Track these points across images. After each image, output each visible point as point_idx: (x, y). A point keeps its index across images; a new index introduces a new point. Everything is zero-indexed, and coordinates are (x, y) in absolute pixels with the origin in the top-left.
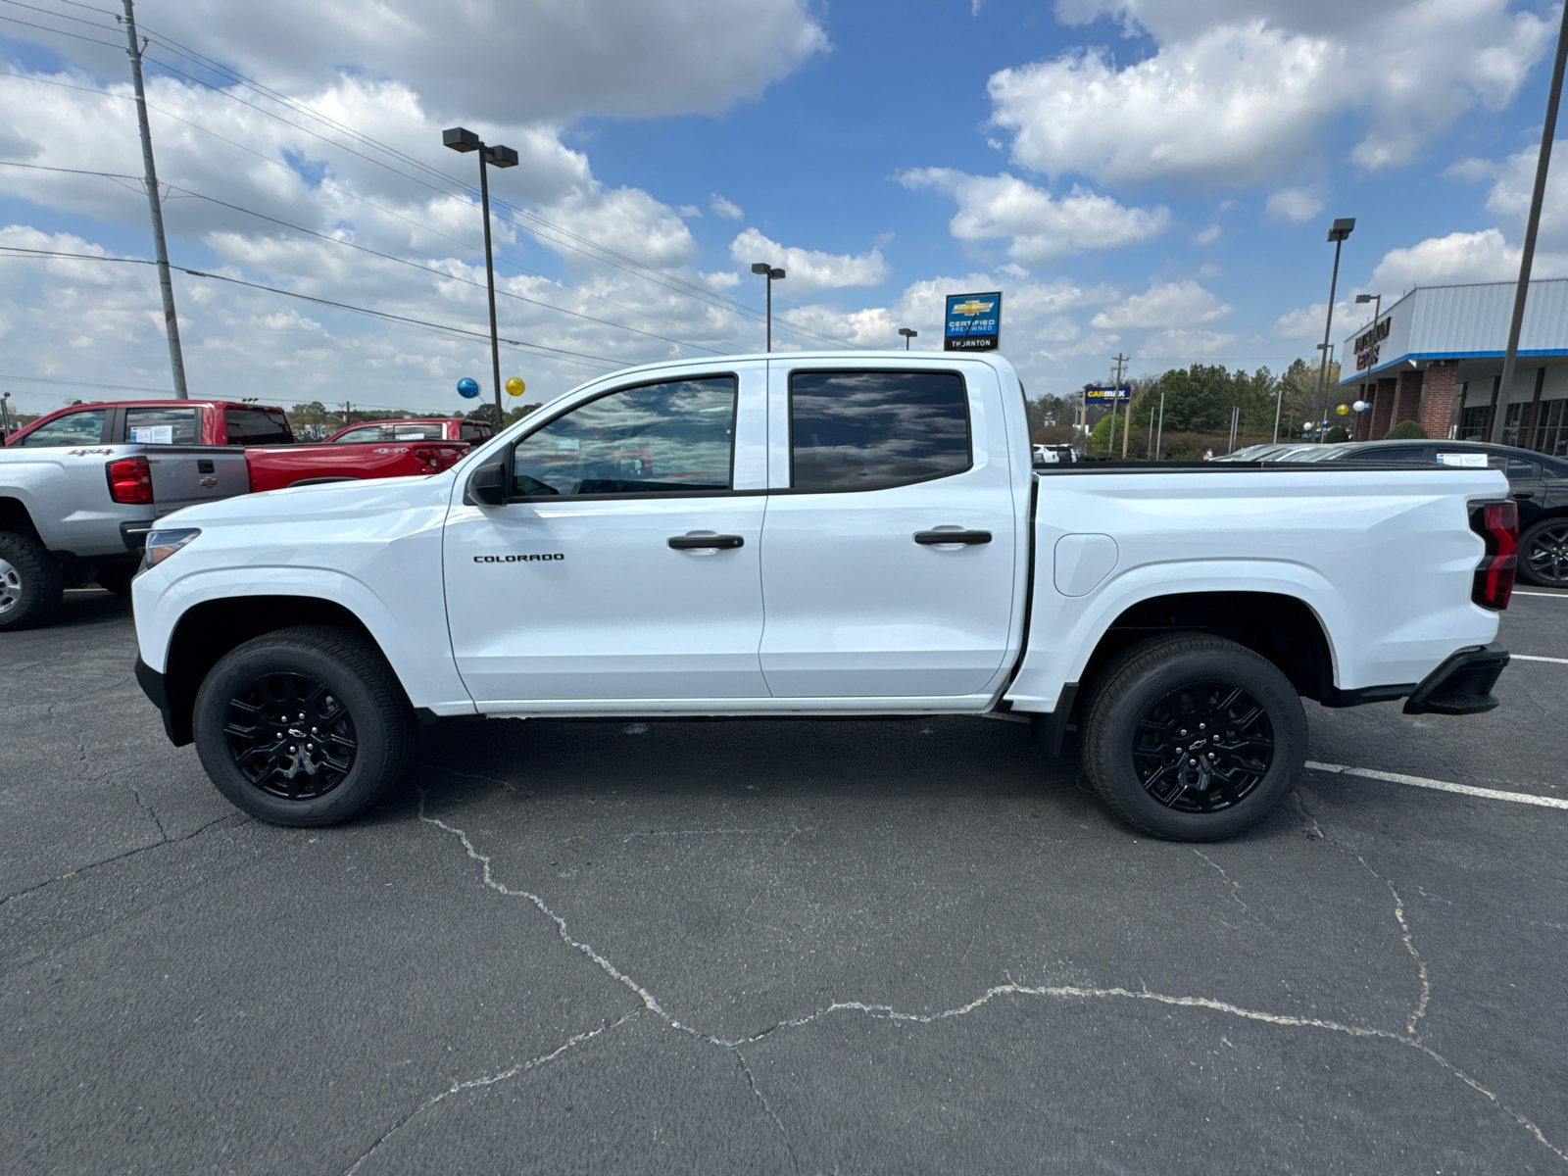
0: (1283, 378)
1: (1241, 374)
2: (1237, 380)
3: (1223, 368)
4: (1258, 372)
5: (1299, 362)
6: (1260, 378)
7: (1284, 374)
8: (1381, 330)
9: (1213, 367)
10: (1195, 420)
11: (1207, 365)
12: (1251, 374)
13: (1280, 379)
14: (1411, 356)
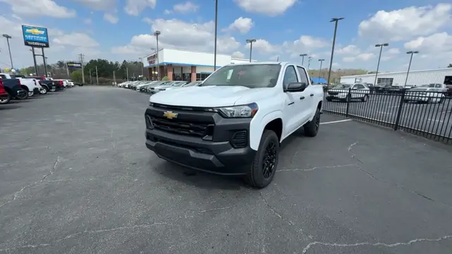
1: (112, 62)
2: (111, 64)
3: (106, 60)
5: (125, 61)
7: (122, 64)
10: (102, 74)
11: (102, 59)
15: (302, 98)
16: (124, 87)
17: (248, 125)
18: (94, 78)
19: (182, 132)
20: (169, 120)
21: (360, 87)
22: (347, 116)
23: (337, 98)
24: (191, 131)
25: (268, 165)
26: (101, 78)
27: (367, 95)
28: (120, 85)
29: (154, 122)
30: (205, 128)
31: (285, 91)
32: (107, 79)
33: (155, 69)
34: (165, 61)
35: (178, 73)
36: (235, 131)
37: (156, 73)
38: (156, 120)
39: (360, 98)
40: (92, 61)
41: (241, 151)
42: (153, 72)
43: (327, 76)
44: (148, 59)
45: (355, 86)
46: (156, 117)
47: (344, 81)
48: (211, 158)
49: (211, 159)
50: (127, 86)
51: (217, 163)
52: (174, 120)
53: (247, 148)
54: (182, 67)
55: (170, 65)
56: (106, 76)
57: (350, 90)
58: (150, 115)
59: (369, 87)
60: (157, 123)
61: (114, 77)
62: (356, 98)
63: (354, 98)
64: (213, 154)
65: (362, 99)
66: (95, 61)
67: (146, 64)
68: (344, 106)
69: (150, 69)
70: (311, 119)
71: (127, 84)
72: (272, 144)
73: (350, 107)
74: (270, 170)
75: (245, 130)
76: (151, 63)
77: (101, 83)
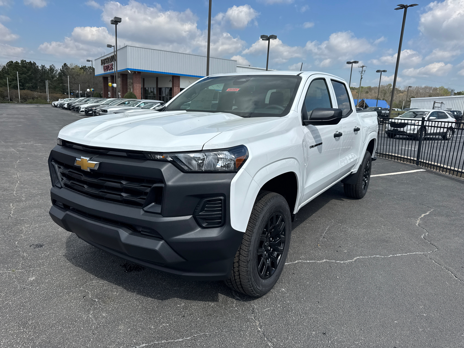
0: (60, 70)
1: (43, 67)
2: (42, 69)
3: (35, 63)
4: (50, 66)
5: (65, 64)
6: (52, 69)
7: (61, 69)
8: (113, 58)
9: (30, 62)
10: (27, 85)
11: (28, 61)
12: (48, 67)
13: (59, 71)
14: (129, 69)
15: (338, 135)
16: (62, 106)
17: (227, 186)
18: (14, 91)
19: (108, 196)
20: (85, 173)
21: (440, 115)
22: (418, 163)
23: (403, 133)
24: (124, 195)
25: (270, 254)
26: (25, 91)
27: (451, 128)
28: (56, 103)
29: (63, 174)
30: (148, 190)
31: (304, 124)
32: (36, 94)
33: (113, 78)
34: (129, 67)
35: (151, 86)
36: (201, 197)
37: (115, 85)
38: (66, 171)
39: (439, 134)
40: (10, 64)
41: (214, 233)
42: (110, 84)
43: (388, 96)
44: (103, 62)
45: (432, 114)
46: (67, 166)
47: (416, 105)
48: (158, 245)
49: (157, 248)
50: (66, 106)
51: (170, 255)
52: (92, 173)
53: (225, 229)
54: (157, 77)
55: (137, 73)
56: (34, 88)
57: (423, 120)
58: (57, 162)
59: (456, 117)
60: (69, 177)
61: (47, 90)
62: (433, 134)
63: (431, 134)
64: (161, 238)
65: (444, 136)
66: (17, 63)
67: (99, 71)
68: (414, 147)
69: (105, 78)
70: (355, 170)
71: (65, 102)
72: (277, 217)
73: (423, 149)
74: (274, 264)
75: (222, 195)
76: (106, 68)
77: (25, 100)
